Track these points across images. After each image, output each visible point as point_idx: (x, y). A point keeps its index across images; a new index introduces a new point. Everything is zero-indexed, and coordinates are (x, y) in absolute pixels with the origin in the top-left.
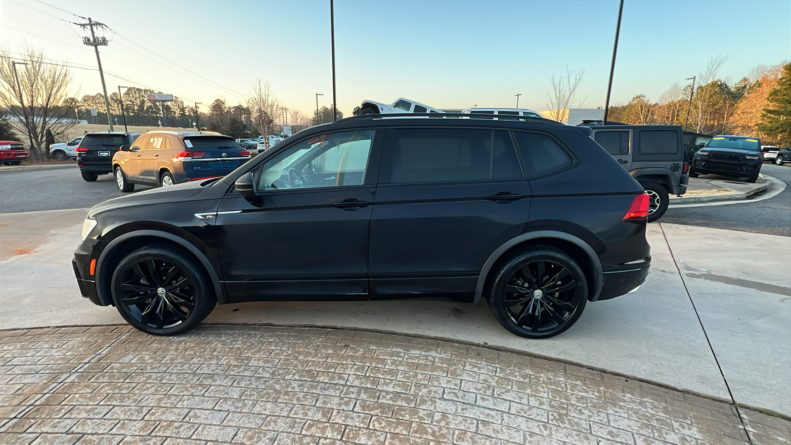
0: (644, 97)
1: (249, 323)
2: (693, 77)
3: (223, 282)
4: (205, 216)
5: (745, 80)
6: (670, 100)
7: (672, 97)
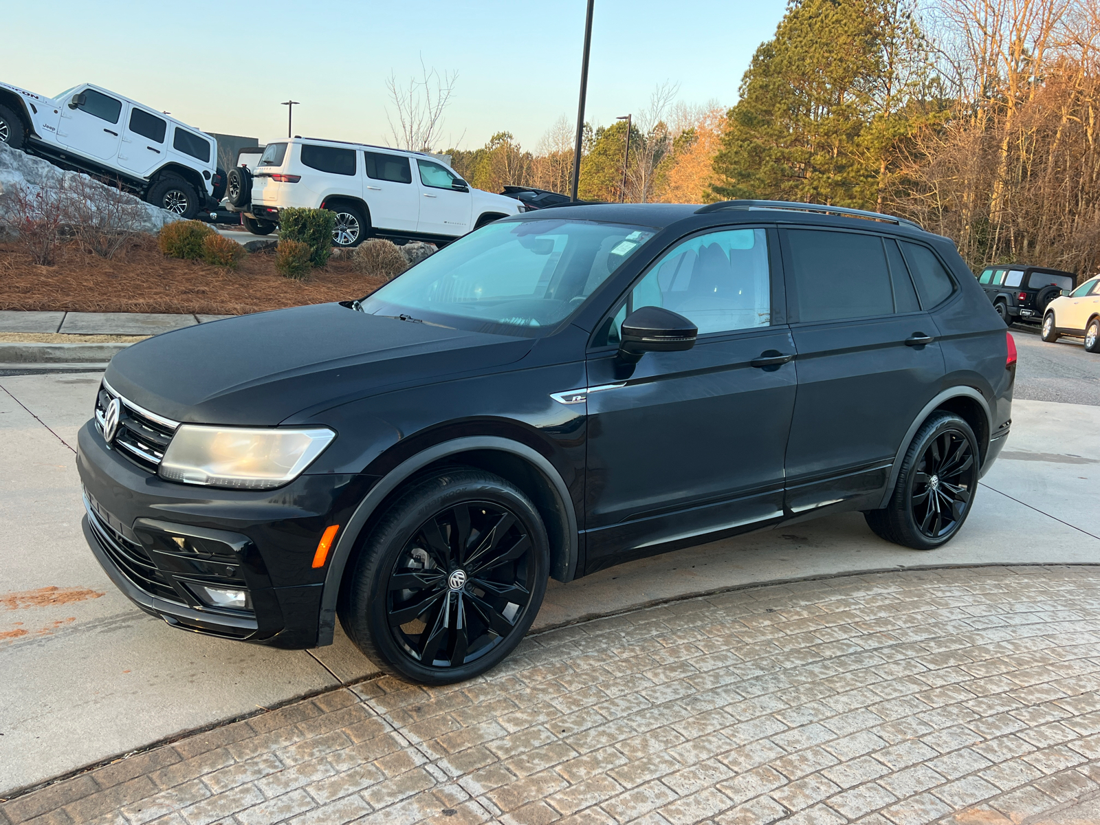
0: (511, 137)
1: (603, 611)
2: (627, 115)
3: (587, 531)
4: (568, 398)
5: (661, 125)
6: (554, 150)
7: (557, 145)
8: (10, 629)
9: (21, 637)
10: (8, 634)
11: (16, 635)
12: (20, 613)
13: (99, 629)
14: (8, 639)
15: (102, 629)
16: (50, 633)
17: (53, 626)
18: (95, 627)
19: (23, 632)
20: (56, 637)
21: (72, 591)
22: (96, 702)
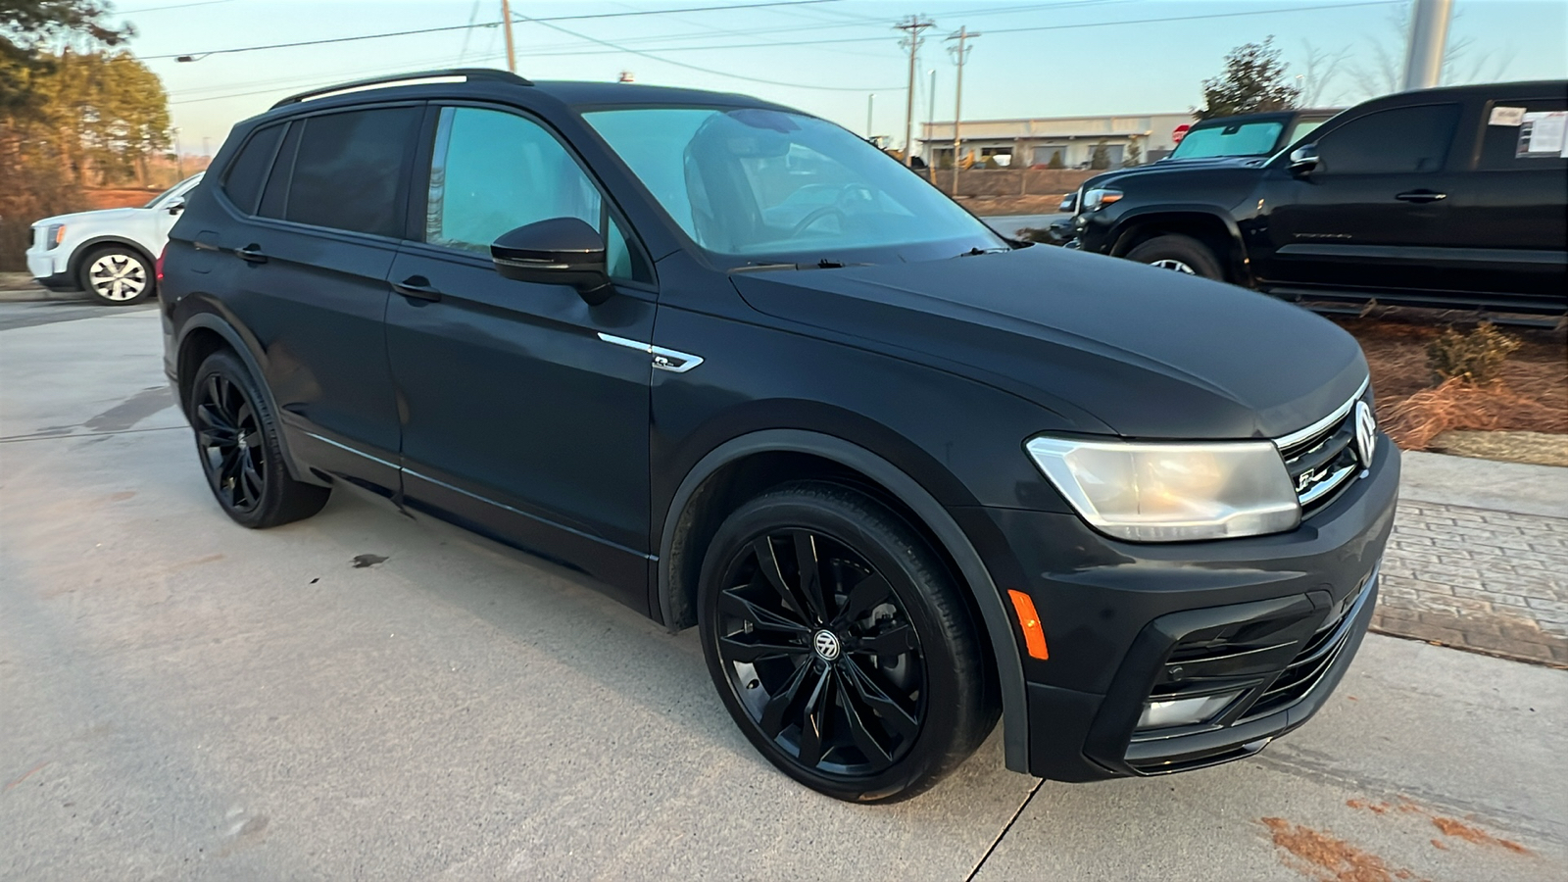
8: (1459, 841)
9: (1447, 817)
10: (1467, 835)
11: (1455, 825)
12: (1426, 866)
13: (1334, 765)
14: (1470, 825)
15: (1327, 762)
16: (1404, 800)
17: (1388, 810)
18: (1334, 772)
19: (1440, 825)
20: (1399, 788)
21: (1305, 862)
22: (1414, 689)
